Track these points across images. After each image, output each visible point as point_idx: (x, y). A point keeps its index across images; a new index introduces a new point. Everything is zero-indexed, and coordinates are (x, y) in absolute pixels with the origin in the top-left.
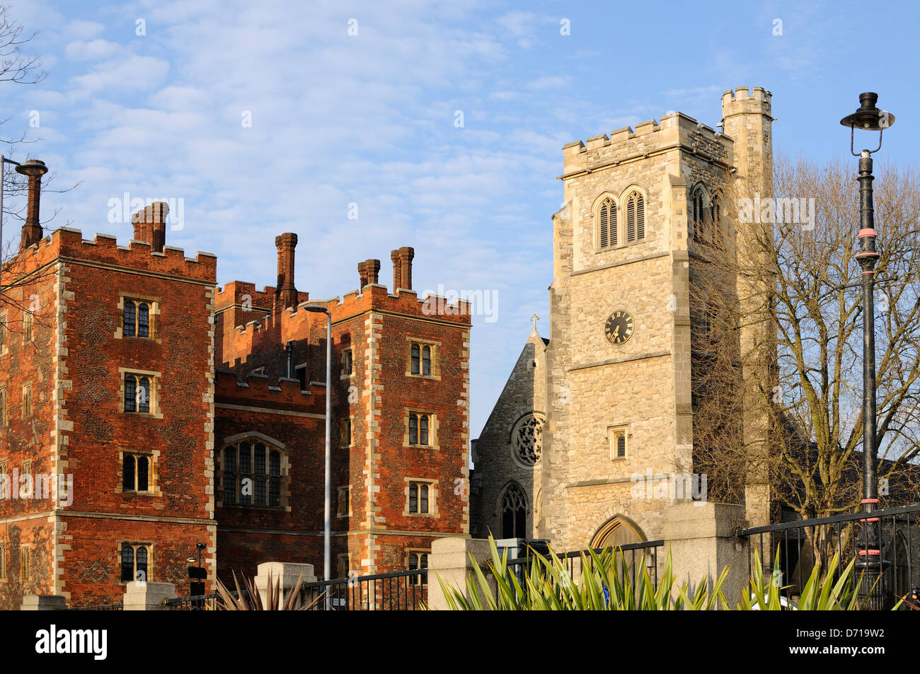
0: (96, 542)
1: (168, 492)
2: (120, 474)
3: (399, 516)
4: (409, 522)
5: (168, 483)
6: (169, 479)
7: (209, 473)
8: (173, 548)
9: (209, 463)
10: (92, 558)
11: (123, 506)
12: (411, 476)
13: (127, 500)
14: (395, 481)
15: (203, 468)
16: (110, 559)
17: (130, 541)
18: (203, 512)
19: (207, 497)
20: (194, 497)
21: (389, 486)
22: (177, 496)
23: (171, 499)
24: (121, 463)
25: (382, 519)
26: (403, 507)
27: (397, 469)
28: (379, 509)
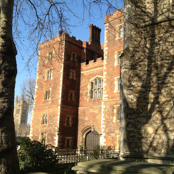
0: (38, 115)
1: (52, 98)
2: (44, 96)
3: (113, 93)
4: (117, 95)
5: (52, 96)
6: (52, 95)
7: (60, 92)
8: (51, 114)
9: (61, 88)
10: (37, 119)
11: (44, 104)
12: (117, 76)
13: (45, 103)
14: (112, 80)
15: (59, 90)
16: (40, 119)
17: (44, 113)
18: (58, 103)
19: (59, 98)
20: (56, 99)
21: (109, 82)
22: (53, 99)
23: (52, 100)
24: (44, 93)
25: (107, 96)
26: (114, 89)
27: (112, 75)
28: (105, 92)
